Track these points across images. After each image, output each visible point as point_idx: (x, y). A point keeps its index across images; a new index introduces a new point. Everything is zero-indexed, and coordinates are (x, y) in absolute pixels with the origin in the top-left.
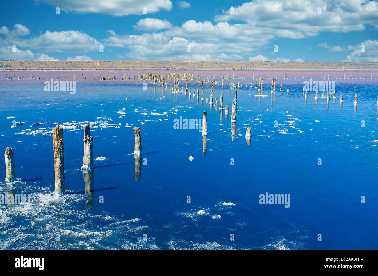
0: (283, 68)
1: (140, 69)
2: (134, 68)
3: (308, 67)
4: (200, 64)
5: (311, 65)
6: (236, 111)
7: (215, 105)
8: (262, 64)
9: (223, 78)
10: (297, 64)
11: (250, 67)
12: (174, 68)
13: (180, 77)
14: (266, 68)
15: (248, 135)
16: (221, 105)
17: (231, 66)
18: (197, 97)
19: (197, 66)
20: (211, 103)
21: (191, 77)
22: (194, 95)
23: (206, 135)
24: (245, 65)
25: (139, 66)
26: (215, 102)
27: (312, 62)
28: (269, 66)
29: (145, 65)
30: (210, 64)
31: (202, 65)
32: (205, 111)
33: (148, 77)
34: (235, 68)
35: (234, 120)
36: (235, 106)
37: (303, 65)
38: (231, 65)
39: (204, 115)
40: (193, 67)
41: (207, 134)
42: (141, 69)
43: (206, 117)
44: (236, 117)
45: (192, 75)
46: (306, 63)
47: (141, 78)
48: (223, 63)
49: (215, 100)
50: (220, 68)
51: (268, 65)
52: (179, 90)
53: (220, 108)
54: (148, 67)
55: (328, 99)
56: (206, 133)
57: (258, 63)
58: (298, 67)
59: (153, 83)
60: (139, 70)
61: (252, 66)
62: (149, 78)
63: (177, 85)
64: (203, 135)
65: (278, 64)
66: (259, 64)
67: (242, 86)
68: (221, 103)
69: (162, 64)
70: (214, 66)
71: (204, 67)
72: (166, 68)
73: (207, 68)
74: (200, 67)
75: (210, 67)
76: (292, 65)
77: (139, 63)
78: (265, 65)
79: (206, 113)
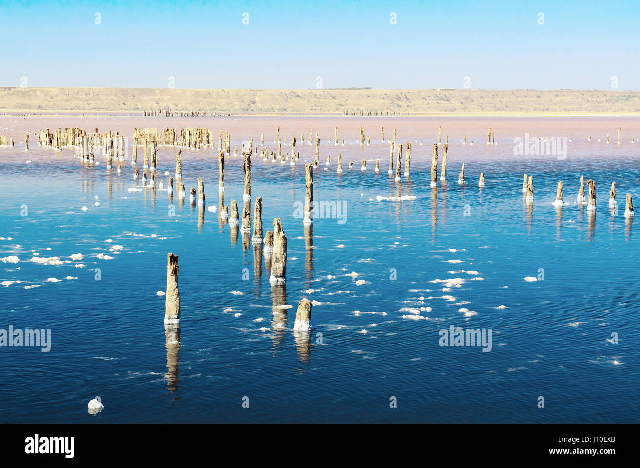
0: (497, 110)
1: (59, 114)
2: (44, 111)
3: (572, 106)
4: (247, 98)
5: (580, 100)
6: (285, 251)
7: (243, 230)
8: (432, 98)
9: (294, 145)
10: (538, 97)
11: (399, 106)
12: (164, 112)
13: (171, 140)
14: (445, 111)
15: (301, 326)
16: (258, 229)
17: (342, 105)
18: (200, 203)
19: (237, 105)
20: (233, 222)
21: (205, 138)
22: (191, 198)
23: (176, 327)
24: (382, 101)
25: (58, 103)
26: (243, 220)
27: (584, 91)
28: (456, 103)
29: (76, 102)
30: (277, 97)
31: (253, 103)
32: (170, 254)
33: (71, 140)
34: (353, 109)
35: (280, 279)
36: (281, 233)
37: (558, 99)
38: (341, 103)
39: (169, 266)
40: (224, 108)
41: (179, 324)
42: (62, 114)
43: (175, 272)
44: (284, 268)
45: (210, 133)
46: (565, 93)
47: (51, 142)
48: (315, 96)
49: (243, 214)
50: (308, 111)
51: (453, 100)
52: (152, 181)
53: (256, 240)
54: (87, 107)
55: (591, 208)
56: (176, 321)
57: (423, 93)
58: (542, 107)
59: (82, 159)
60: (56, 116)
61: (403, 103)
62: (73, 143)
63: (152, 164)
64: (166, 327)
65: (482, 98)
66: (424, 98)
67: (350, 166)
68: (256, 223)
69: (130, 99)
70: (290, 105)
71: (260, 106)
72: (142, 109)
73: (268, 110)
74: (247, 107)
75: (277, 106)
76: (523, 102)
77: (56, 96)
78: (441, 102)
79: (174, 259)
